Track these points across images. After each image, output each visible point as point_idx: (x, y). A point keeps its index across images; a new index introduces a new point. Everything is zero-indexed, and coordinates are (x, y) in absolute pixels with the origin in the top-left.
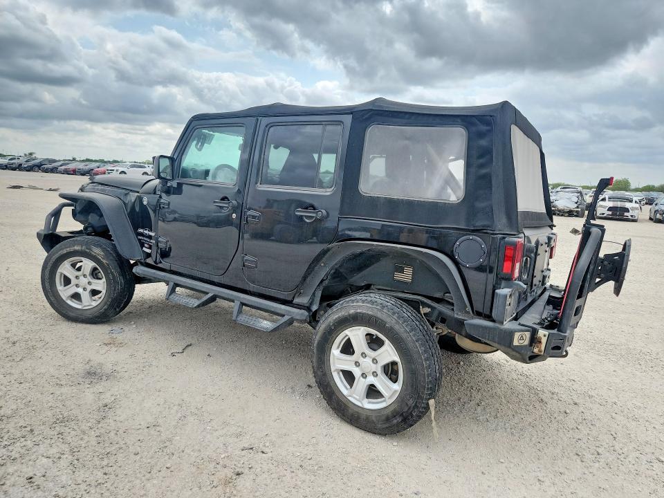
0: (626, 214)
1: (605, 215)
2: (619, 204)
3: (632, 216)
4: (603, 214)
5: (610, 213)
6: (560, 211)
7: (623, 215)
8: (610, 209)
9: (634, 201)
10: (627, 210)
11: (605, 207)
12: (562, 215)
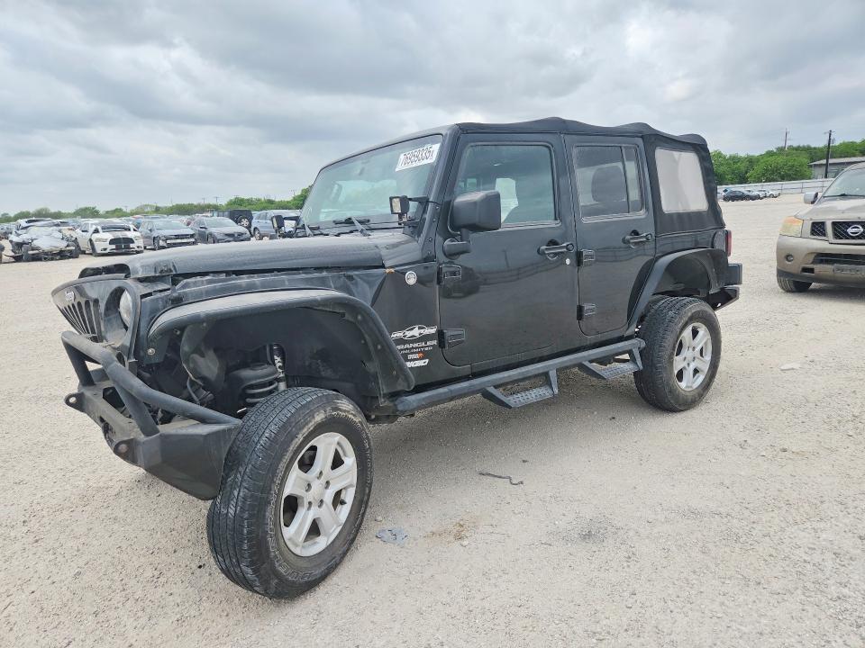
0: (132, 245)
1: (108, 251)
2: (120, 234)
3: (138, 247)
4: (105, 249)
5: (114, 247)
6: (46, 253)
7: (129, 248)
8: (112, 242)
9: (132, 230)
10: (131, 241)
11: (105, 240)
12: (52, 259)
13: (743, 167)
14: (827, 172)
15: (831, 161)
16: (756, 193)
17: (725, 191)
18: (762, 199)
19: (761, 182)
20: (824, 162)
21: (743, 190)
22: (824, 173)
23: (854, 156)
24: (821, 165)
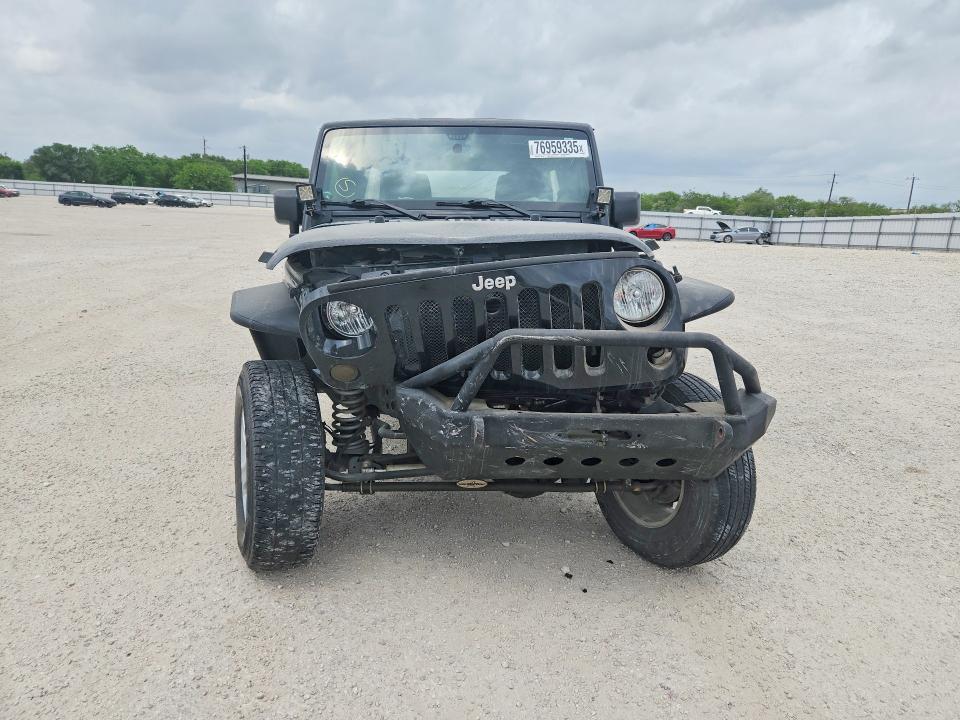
13: (163, 169)
14: (246, 187)
15: (249, 176)
16: (191, 200)
17: (158, 194)
18: (197, 207)
19: (189, 188)
20: (242, 176)
21: (179, 195)
22: (244, 186)
23: (264, 174)
24: (240, 179)
